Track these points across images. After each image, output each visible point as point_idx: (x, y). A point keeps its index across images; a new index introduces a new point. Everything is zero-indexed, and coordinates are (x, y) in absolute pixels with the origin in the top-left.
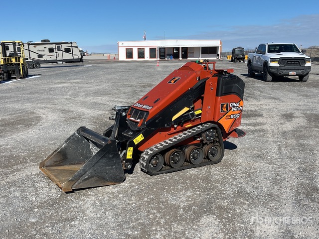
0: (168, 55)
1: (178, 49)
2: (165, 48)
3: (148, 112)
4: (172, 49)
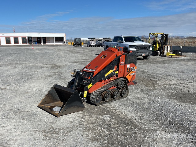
0: (34, 42)
1: (40, 38)
2: (32, 38)
3: (93, 73)
4: (36, 38)
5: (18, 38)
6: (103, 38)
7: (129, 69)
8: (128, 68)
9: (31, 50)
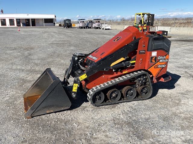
2: (20, 19)
4: (25, 20)
5: (5, 19)
6: (94, 19)
7: (154, 58)
8: (152, 58)
9: (16, 32)
